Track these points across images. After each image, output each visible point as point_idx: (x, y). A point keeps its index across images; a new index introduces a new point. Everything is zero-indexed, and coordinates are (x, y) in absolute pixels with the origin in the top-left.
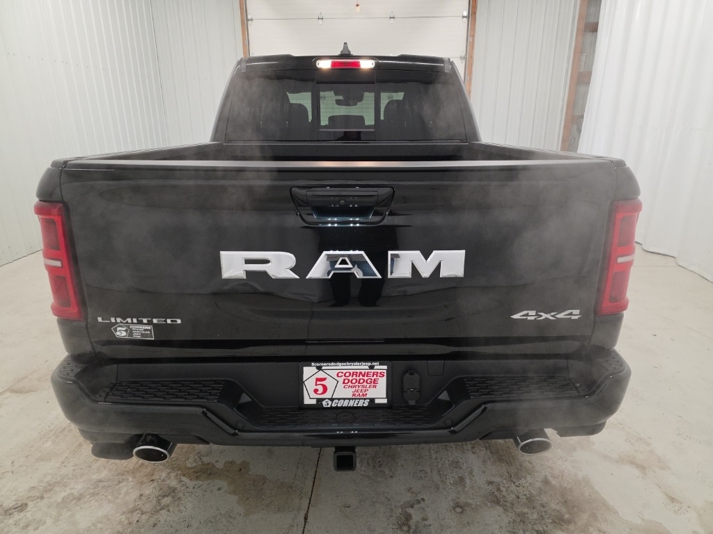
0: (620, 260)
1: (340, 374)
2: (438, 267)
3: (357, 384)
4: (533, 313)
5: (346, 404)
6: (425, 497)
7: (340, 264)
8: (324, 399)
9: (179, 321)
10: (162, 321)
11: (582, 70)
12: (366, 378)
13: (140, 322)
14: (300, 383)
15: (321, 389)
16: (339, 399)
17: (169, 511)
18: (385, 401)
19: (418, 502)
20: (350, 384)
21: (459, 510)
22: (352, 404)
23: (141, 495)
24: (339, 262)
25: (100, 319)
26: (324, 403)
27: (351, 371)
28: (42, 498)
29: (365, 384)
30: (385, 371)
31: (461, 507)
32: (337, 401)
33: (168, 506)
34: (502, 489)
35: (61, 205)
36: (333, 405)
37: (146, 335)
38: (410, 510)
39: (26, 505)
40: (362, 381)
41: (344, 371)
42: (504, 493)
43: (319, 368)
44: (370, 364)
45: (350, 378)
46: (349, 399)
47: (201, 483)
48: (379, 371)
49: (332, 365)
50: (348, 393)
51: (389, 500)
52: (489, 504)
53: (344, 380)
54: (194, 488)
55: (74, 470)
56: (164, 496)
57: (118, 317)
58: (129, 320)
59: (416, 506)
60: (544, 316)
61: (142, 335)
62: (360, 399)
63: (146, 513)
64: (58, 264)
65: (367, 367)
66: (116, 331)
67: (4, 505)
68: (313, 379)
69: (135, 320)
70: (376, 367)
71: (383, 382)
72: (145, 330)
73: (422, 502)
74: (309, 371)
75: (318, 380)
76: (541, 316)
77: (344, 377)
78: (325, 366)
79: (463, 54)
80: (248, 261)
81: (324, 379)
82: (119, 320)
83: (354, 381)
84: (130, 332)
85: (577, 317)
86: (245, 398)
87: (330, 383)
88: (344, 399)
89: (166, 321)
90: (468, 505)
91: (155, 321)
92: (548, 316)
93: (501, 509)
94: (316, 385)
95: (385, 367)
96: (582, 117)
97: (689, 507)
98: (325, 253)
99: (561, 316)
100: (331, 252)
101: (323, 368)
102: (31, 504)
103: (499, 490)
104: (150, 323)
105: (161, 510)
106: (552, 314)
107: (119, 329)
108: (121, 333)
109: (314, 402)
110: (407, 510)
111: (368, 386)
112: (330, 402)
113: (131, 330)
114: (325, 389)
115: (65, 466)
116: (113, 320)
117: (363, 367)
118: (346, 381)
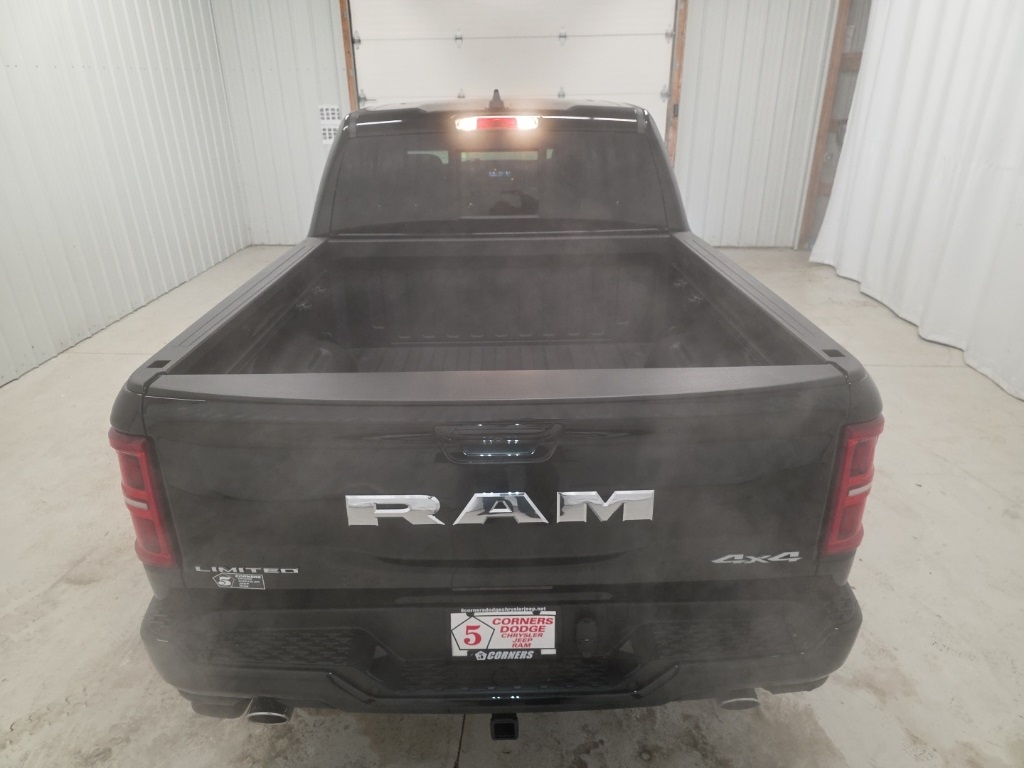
0: (853, 493)
1: (497, 622)
2: (620, 510)
3: (518, 632)
4: (741, 556)
5: (504, 656)
6: (604, 739)
7: (496, 508)
8: (478, 650)
9: (296, 571)
10: (275, 571)
11: (848, 49)
12: (529, 625)
13: (250, 572)
14: (446, 632)
15: (473, 639)
16: (496, 651)
17: (286, 758)
18: (554, 652)
19: (596, 745)
20: (509, 632)
21: (646, 756)
22: (512, 655)
23: (250, 736)
24: (495, 505)
25: (198, 569)
26: (477, 655)
27: (511, 618)
28: (128, 740)
29: (528, 632)
30: (554, 618)
31: (649, 752)
32: (493, 653)
33: (284, 751)
34: (701, 725)
35: (143, 440)
36: (489, 658)
37: (255, 585)
38: (585, 758)
39: (110, 750)
40: (524, 629)
41: (502, 618)
42: (704, 733)
43: (471, 615)
44: (534, 609)
45: (510, 626)
46: (509, 650)
47: (322, 718)
48: (546, 617)
49: (487, 612)
50: (508, 643)
51: (559, 742)
52: (684, 748)
53: (502, 628)
54: (314, 726)
55: (163, 700)
56: (278, 738)
57: (221, 566)
58: (234, 569)
59: (592, 752)
60: (754, 559)
61: (251, 585)
62: (521, 650)
63: (258, 761)
64: (143, 506)
65: (531, 613)
66: (218, 580)
67: (83, 751)
68: (464, 627)
69: (241, 570)
70: (542, 613)
71: (550, 631)
72: (254, 579)
73: (600, 746)
74: (457, 619)
75: (469, 628)
76: (749, 560)
77: (501, 625)
78: (477, 612)
79: (670, 29)
80: (380, 507)
81: (477, 627)
82: (221, 569)
83: (514, 629)
84: (237, 582)
85: (795, 560)
86: (380, 652)
87: (484, 632)
88: (502, 650)
89: (279, 571)
90: (658, 749)
91: (266, 570)
92: (759, 559)
93: (697, 755)
94: (467, 633)
95: (554, 613)
96: (845, 121)
97: (935, 750)
98: (477, 495)
99: (776, 558)
100: (485, 495)
101: (475, 614)
102: (115, 749)
103: (697, 727)
104: (258, 573)
105: (276, 757)
106: (765, 557)
107: (221, 578)
108: (225, 582)
109: (464, 654)
110: (581, 756)
111: (532, 634)
112: (485, 655)
113: (237, 580)
114: (478, 639)
115: (150, 694)
116: (214, 569)
117: (526, 613)
118: (505, 629)
